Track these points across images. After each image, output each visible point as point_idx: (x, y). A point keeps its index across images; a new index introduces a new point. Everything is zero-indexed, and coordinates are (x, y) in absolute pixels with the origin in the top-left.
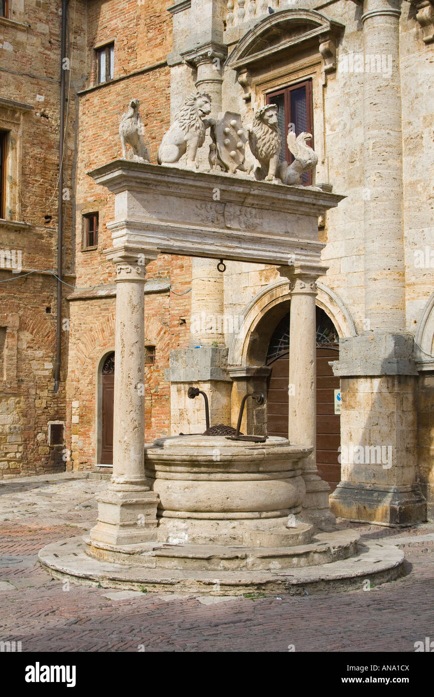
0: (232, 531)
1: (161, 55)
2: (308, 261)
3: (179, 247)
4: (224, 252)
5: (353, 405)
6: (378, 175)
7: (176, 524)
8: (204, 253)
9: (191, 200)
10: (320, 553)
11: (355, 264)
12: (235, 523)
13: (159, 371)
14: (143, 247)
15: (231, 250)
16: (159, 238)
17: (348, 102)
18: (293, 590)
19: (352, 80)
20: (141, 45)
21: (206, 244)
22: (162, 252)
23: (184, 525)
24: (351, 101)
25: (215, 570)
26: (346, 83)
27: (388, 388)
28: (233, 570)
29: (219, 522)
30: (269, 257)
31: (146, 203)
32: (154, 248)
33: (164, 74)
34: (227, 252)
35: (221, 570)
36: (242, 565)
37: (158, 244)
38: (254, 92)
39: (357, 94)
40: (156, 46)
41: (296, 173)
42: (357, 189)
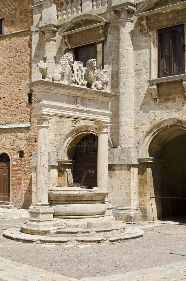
0: (83, 222)
1: (27, 26)
2: (106, 120)
3: (61, 114)
4: (76, 116)
5: (113, 176)
6: (124, 84)
7: (61, 220)
8: (69, 116)
9: (65, 96)
10: (116, 230)
11: (113, 119)
12: (83, 220)
13: (25, 161)
14: (49, 114)
15: (79, 115)
16: (54, 110)
17: (111, 54)
18: (110, 243)
19: (113, 45)
20: (17, 21)
21: (70, 113)
22: (55, 116)
23: (64, 220)
24: (113, 53)
25: (79, 236)
26: (111, 46)
27: (128, 169)
28: (86, 236)
29: (78, 219)
30: (92, 118)
31: (49, 96)
32: (52, 114)
33: (28, 34)
34: (77, 116)
35: (82, 236)
36: (89, 235)
37: (54, 113)
38: (70, 46)
39: (115, 51)
40: (24, 22)
41: (101, 85)
42: (115, 89)
